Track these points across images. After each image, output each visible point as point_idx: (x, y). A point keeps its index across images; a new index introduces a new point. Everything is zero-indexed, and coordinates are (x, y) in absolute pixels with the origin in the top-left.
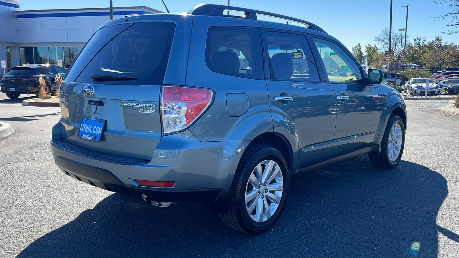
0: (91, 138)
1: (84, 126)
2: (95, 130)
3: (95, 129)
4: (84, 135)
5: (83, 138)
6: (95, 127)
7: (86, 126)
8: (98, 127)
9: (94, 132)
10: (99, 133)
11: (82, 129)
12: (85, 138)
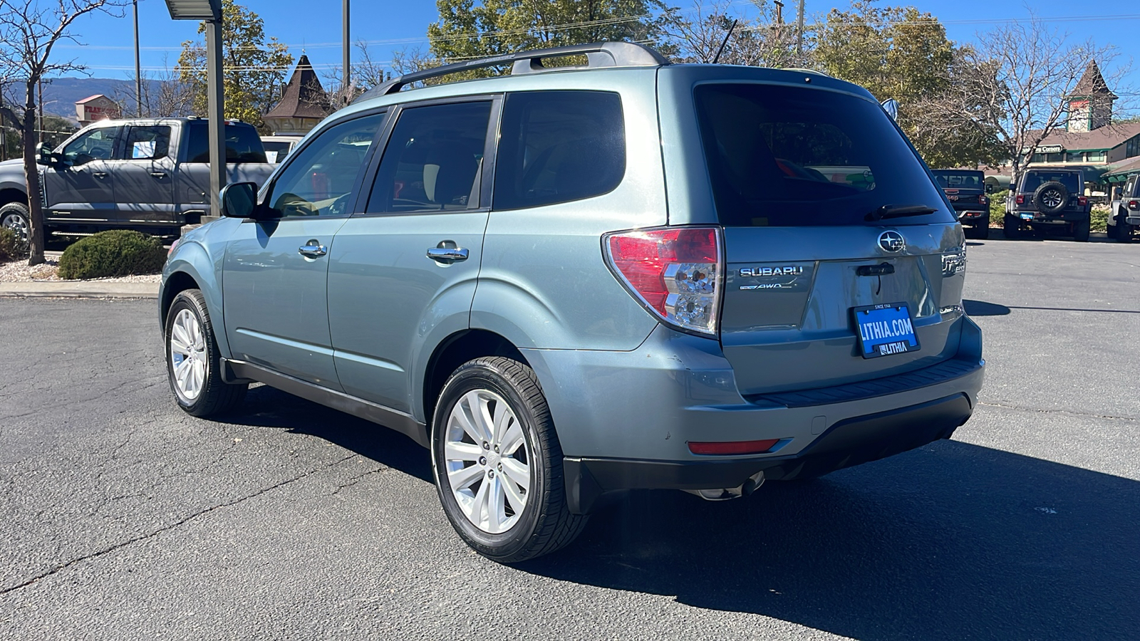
0: (901, 347)
1: (868, 328)
2: (898, 329)
3: (897, 326)
4: (883, 348)
5: (883, 354)
6: (894, 322)
7: (872, 327)
8: (900, 321)
9: (898, 334)
10: (909, 332)
11: (865, 336)
12: (889, 353)
